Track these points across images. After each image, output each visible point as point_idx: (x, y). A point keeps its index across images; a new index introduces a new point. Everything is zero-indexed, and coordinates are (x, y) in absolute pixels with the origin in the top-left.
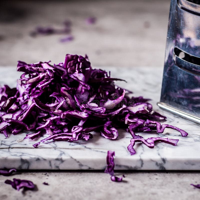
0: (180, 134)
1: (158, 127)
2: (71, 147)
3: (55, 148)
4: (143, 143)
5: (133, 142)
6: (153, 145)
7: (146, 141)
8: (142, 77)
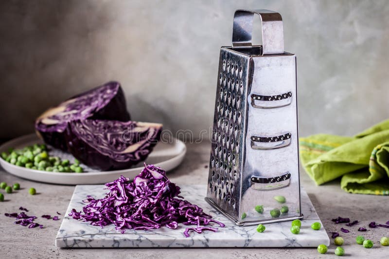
0: (219, 225)
1: (205, 221)
2: (146, 233)
3: (136, 234)
4: (194, 230)
5: (187, 230)
6: (201, 231)
7: (196, 229)
8: (196, 191)
